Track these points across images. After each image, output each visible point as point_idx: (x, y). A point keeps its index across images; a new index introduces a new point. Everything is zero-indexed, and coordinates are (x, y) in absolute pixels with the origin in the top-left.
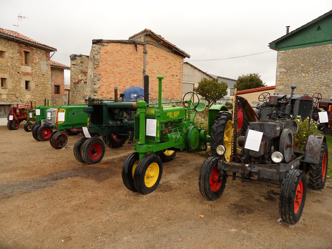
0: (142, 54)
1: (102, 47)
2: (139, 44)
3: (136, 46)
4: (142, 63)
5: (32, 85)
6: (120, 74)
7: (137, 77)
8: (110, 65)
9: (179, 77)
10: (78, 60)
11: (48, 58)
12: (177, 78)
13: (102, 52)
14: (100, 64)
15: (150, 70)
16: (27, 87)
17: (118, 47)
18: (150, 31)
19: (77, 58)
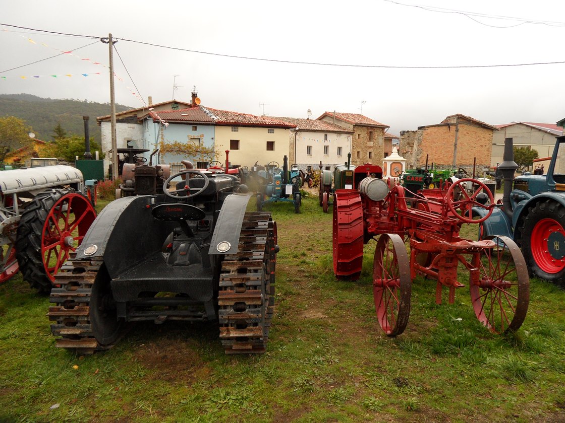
0: (455, 132)
1: (424, 131)
2: (452, 125)
3: (449, 127)
4: (454, 139)
5: (373, 155)
6: (436, 148)
7: (449, 149)
8: (429, 142)
9: (488, 147)
10: (406, 135)
11: (383, 133)
12: (486, 148)
13: (424, 134)
14: (423, 142)
15: (461, 143)
16: (370, 157)
17: (436, 129)
18: (461, 115)
19: (405, 133)
